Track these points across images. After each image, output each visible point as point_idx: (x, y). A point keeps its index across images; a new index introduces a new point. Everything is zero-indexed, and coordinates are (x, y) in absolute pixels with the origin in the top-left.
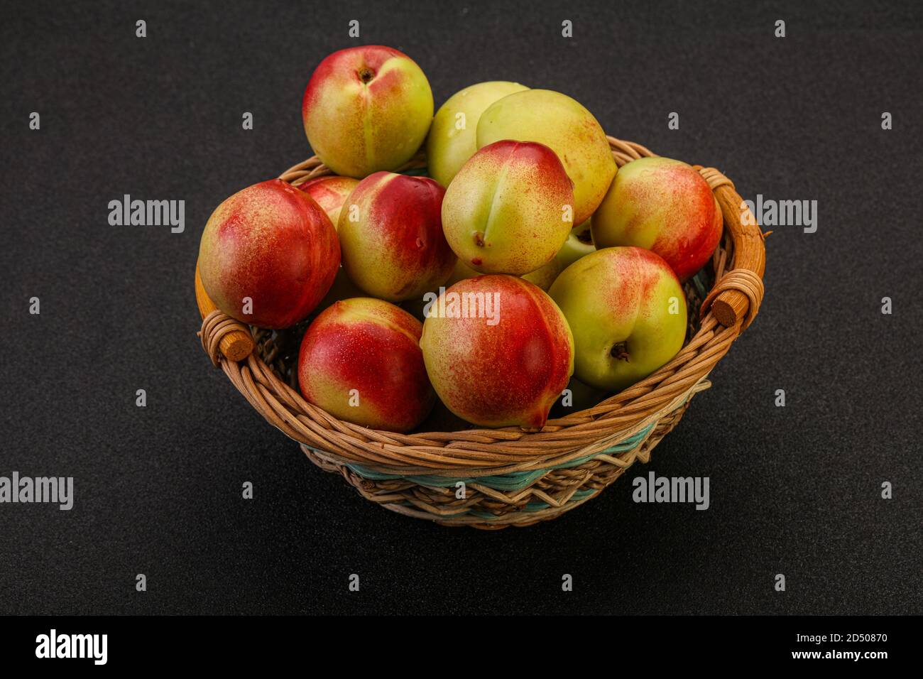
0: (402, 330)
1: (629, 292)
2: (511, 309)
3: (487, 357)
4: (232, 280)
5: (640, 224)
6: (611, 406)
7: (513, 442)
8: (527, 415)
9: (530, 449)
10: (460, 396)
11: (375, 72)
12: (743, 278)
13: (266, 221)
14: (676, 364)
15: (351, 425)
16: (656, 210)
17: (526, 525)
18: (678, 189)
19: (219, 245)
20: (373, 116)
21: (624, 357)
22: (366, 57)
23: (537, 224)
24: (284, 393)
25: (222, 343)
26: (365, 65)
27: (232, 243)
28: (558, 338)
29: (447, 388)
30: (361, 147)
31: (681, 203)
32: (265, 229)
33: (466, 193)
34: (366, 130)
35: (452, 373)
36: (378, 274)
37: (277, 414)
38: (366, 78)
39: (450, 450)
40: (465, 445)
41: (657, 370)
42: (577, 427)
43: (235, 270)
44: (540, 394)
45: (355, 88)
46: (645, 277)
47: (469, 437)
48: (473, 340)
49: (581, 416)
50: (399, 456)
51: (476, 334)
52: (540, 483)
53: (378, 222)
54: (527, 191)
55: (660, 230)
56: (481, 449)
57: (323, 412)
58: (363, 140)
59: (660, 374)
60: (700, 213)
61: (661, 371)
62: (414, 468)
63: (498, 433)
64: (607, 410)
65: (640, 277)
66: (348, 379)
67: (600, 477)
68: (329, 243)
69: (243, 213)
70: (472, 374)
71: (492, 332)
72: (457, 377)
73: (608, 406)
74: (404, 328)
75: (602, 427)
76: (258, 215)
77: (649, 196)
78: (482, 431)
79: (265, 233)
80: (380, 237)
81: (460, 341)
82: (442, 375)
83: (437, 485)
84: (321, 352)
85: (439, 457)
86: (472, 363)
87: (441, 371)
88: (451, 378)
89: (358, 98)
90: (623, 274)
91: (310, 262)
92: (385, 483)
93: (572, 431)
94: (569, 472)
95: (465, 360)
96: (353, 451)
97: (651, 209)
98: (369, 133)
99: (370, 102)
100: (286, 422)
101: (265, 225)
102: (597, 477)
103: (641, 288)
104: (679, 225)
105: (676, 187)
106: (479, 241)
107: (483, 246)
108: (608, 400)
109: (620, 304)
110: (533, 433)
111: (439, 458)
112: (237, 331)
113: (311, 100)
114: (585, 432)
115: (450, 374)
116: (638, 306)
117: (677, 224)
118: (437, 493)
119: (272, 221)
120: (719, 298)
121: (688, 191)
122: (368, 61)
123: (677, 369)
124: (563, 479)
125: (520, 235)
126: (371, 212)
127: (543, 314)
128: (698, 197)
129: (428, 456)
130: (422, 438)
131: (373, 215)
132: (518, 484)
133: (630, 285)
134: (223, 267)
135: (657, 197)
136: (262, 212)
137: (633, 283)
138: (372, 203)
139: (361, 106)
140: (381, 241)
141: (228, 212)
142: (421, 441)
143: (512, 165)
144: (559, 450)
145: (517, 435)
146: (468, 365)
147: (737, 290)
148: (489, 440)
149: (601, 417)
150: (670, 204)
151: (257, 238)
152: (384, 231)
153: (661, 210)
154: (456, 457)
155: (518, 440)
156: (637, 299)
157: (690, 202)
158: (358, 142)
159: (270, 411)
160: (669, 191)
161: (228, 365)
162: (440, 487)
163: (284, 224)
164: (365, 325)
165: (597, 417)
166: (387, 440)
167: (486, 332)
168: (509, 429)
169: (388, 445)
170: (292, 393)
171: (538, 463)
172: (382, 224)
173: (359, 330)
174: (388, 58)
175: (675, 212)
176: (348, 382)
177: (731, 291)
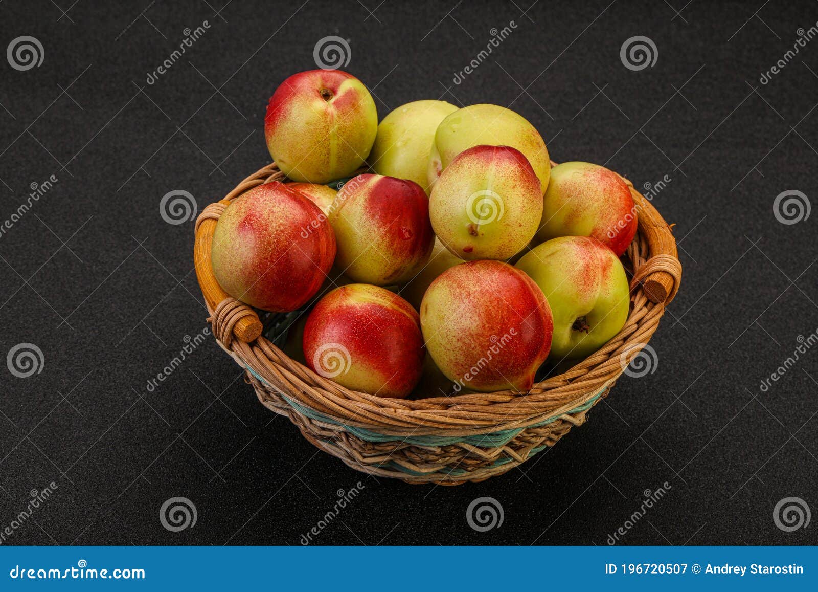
0: (401, 310)
1: (591, 273)
2: (510, 288)
3: (493, 330)
4: (253, 270)
5: (578, 217)
6: (581, 371)
7: (506, 404)
8: (521, 380)
9: (522, 409)
10: (465, 365)
11: (334, 92)
12: (668, 261)
13: (281, 217)
14: (624, 334)
15: (362, 394)
16: (591, 206)
17: (483, 480)
18: (607, 187)
19: (238, 240)
20: (339, 128)
21: (585, 329)
22: (323, 79)
23: (522, 215)
24: (297, 368)
25: (237, 326)
26: (323, 86)
27: (253, 237)
28: (546, 313)
29: (453, 358)
30: (327, 156)
31: (610, 199)
32: (281, 224)
33: (458, 190)
34: (332, 141)
35: (460, 344)
36: (372, 262)
37: (295, 386)
38: (326, 96)
39: (455, 412)
40: (468, 407)
41: (610, 340)
42: (558, 389)
43: (256, 261)
44: (533, 361)
45: (320, 105)
46: (602, 260)
47: (470, 401)
48: (479, 315)
49: (558, 380)
50: (411, 419)
51: (482, 310)
52: (514, 440)
53: (373, 216)
54: (514, 187)
55: (596, 223)
56: (482, 411)
57: (335, 384)
58: (329, 150)
59: (614, 343)
60: (626, 208)
61: (614, 341)
62: (425, 429)
63: (494, 396)
64: (579, 375)
65: (598, 261)
66: (361, 353)
67: (556, 435)
68: (331, 235)
69: (259, 212)
70: (479, 345)
71: (496, 308)
72: (464, 348)
73: (579, 371)
74: (402, 309)
75: (578, 389)
76: (273, 212)
77: (583, 193)
78: (480, 395)
79: (282, 228)
80: (375, 229)
81: (468, 317)
82: (449, 347)
83: (431, 445)
84: (334, 331)
85: (447, 418)
86: (478, 335)
87: (447, 344)
88: (458, 349)
89: (325, 114)
90: (584, 259)
91: (319, 252)
92: (382, 445)
93: (554, 393)
94: (539, 430)
95: (472, 332)
96: (369, 416)
97: (587, 204)
98: (334, 144)
99: (336, 116)
100: (304, 393)
101: (281, 221)
102: (553, 435)
103: (600, 269)
104: (611, 218)
105: (605, 186)
106: (473, 231)
107: (477, 235)
108: (577, 366)
109: (585, 283)
110: (520, 396)
111: (447, 420)
112: (250, 315)
113: (279, 115)
114: (565, 394)
115: (457, 345)
116: (599, 286)
117: (609, 217)
118: (429, 452)
119: (286, 217)
120: (651, 278)
121: (614, 189)
122: (326, 82)
123: (625, 340)
124: (533, 437)
125: (509, 225)
126: (366, 208)
127: (534, 293)
128: (623, 194)
129: (437, 418)
130: (427, 403)
131: (368, 210)
132: (500, 441)
133: (591, 268)
134: (244, 259)
135: (591, 194)
136: (275, 209)
137: (594, 265)
138: (366, 200)
139: (328, 120)
140: (377, 232)
141: (243, 211)
142: (428, 406)
143: (497, 165)
144: (545, 409)
145: (509, 398)
146: (475, 337)
147: (665, 272)
148: (486, 403)
149: (574, 381)
150: (602, 200)
151: (275, 233)
152: (379, 223)
153: (596, 205)
154: (461, 418)
155: (508, 402)
156: (599, 279)
157: (618, 199)
158: (324, 151)
159: (289, 384)
160: (600, 189)
161: (240, 346)
162: (434, 447)
163: (297, 220)
164: (372, 306)
165: (571, 381)
166: (396, 405)
167: (490, 308)
168: (501, 392)
169: (398, 409)
170: (304, 368)
171: (522, 422)
172: (377, 217)
173: (368, 310)
174: (344, 80)
175: (607, 207)
176: (361, 356)
177: (660, 272)
